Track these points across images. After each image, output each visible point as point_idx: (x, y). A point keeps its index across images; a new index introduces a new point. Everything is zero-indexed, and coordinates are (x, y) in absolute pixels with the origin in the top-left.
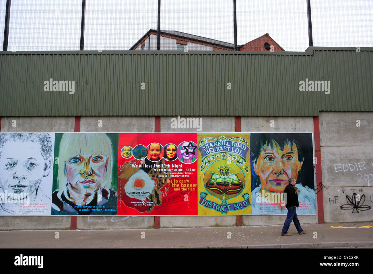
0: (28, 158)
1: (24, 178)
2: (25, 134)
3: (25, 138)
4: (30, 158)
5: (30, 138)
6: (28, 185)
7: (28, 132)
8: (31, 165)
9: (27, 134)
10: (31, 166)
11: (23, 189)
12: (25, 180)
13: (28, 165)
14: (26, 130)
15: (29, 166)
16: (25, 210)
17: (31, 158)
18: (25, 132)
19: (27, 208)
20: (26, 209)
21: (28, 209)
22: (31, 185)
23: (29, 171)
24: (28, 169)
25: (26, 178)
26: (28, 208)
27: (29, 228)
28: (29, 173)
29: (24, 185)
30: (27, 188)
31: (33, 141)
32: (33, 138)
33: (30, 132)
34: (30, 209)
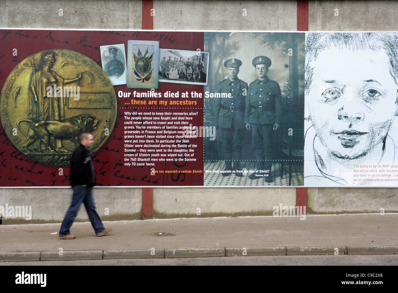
0: (365, 81)
1: (359, 118)
2: (357, 35)
3: (358, 42)
4: (368, 81)
5: (366, 42)
6: (367, 132)
7: (362, 30)
8: (371, 94)
9: (361, 35)
10: (371, 96)
11: (359, 138)
12: (360, 122)
13: (366, 95)
14: (357, 26)
15: (368, 95)
16: (365, 178)
17: (371, 81)
18: (355, 30)
19: (367, 173)
20: (365, 175)
21: (369, 176)
22: (373, 132)
23: (368, 104)
24: (366, 101)
25: (362, 119)
26: (369, 173)
27: (371, 210)
28: (369, 109)
29: (359, 131)
30: (365, 136)
31: (372, 48)
32: (372, 41)
33: (365, 30)
34: (373, 176)
